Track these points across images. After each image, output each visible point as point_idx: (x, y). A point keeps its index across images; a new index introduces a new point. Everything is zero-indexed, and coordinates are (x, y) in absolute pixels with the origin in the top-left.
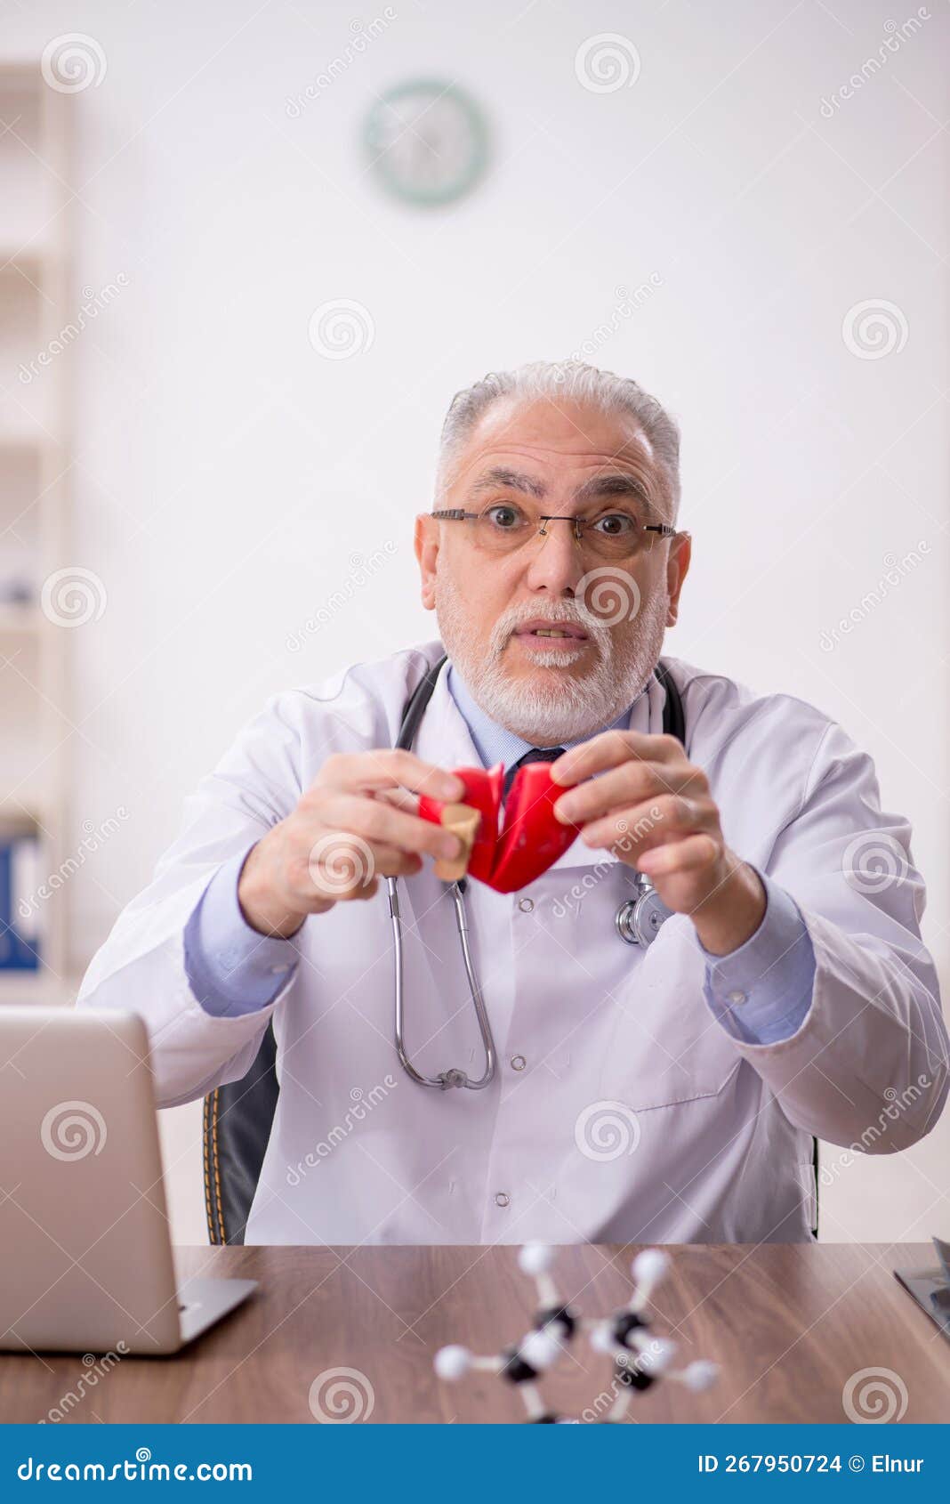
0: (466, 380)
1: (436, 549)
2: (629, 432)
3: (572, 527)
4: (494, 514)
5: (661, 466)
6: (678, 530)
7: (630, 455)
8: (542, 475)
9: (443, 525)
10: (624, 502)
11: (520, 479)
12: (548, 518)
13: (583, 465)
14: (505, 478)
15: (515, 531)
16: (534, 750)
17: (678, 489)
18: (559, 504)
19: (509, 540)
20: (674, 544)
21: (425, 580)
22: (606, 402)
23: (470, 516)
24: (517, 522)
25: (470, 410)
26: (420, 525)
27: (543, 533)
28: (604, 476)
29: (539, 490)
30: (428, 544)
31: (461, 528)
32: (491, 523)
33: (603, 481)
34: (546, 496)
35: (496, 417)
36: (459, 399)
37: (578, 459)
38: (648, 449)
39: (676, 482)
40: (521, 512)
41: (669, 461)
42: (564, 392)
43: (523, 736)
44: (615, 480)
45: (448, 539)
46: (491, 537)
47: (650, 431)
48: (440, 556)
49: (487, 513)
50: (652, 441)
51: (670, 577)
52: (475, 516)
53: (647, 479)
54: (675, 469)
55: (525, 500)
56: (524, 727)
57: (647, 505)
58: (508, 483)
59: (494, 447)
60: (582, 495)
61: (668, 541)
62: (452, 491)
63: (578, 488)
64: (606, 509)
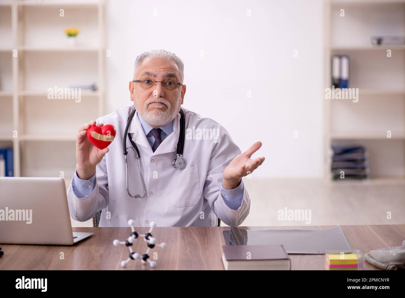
0: (140, 53)
1: (133, 88)
2: (173, 64)
3: (162, 84)
4: (145, 81)
5: (180, 71)
6: (183, 84)
7: (173, 69)
8: (156, 73)
9: (135, 83)
10: (172, 79)
11: (151, 74)
12: (157, 82)
13: (164, 71)
14: (148, 73)
15: (150, 84)
16: (154, 129)
17: (183, 76)
18: (159, 79)
19: (149, 86)
20: (183, 88)
21: (131, 95)
22: (169, 58)
23: (140, 81)
24: (150, 82)
25: (140, 60)
26: (130, 83)
27: (156, 85)
28: (168, 73)
29: (155, 76)
30: (132, 87)
31: (139, 84)
32: (145, 83)
33: (168, 74)
34: (156, 77)
35: (146, 61)
36: (138, 57)
37: (163, 70)
38: (177, 68)
39: (183, 74)
40: (151, 81)
41: (182, 70)
42: (160, 56)
43: (152, 126)
44: (170, 74)
45: (136, 86)
46: (145, 85)
47: (177, 64)
48: (134, 90)
49: (144, 81)
50: (178, 66)
51: (182, 94)
52: (142, 81)
53: (177, 74)
54: (183, 72)
55: (152, 78)
56: (152, 123)
57: (177, 79)
58: (149, 75)
59: (145, 67)
60: (163, 77)
61: (181, 87)
62: (137, 75)
63: (163, 76)
64: (169, 80)
